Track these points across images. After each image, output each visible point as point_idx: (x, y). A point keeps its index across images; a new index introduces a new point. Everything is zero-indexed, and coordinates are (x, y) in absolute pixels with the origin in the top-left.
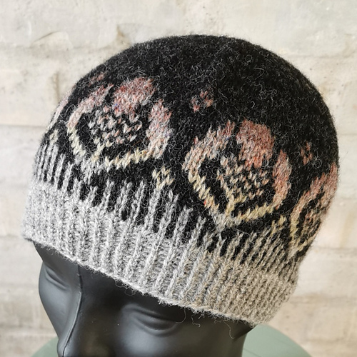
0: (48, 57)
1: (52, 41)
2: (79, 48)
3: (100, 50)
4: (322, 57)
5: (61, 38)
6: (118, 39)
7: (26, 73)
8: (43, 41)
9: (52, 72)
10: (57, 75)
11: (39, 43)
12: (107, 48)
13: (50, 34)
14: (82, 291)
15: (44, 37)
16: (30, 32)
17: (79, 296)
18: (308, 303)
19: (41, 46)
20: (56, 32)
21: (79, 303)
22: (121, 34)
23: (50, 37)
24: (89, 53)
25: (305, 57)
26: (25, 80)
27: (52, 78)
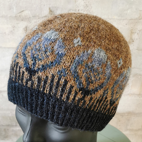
0: (22, 20)
1: (24, 14)
2: (34, 17)
3: (43, 17)
4: (130, 20)
5: (27, 13)
6: (50, 13)
7: (14, 27)
8: (20, 14)
9: (24, 26)
10: (26, 27)
11: (18, 15)
12: (46, 16)
13: (23, 11)
14: (31, 116)
15: (20, 12)
16: (15, 11)
17: (30, 118)
18: (127, 115)
19: (19, 16)
20: (25, 10)
21: (30, 121)
22: (51, 11)
23: (23, 12)
24: (39, 18)
25: (124, 19)
26: (14, 30)
27: (24, 29)
